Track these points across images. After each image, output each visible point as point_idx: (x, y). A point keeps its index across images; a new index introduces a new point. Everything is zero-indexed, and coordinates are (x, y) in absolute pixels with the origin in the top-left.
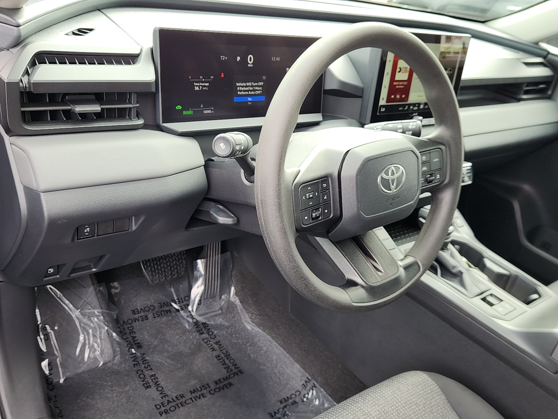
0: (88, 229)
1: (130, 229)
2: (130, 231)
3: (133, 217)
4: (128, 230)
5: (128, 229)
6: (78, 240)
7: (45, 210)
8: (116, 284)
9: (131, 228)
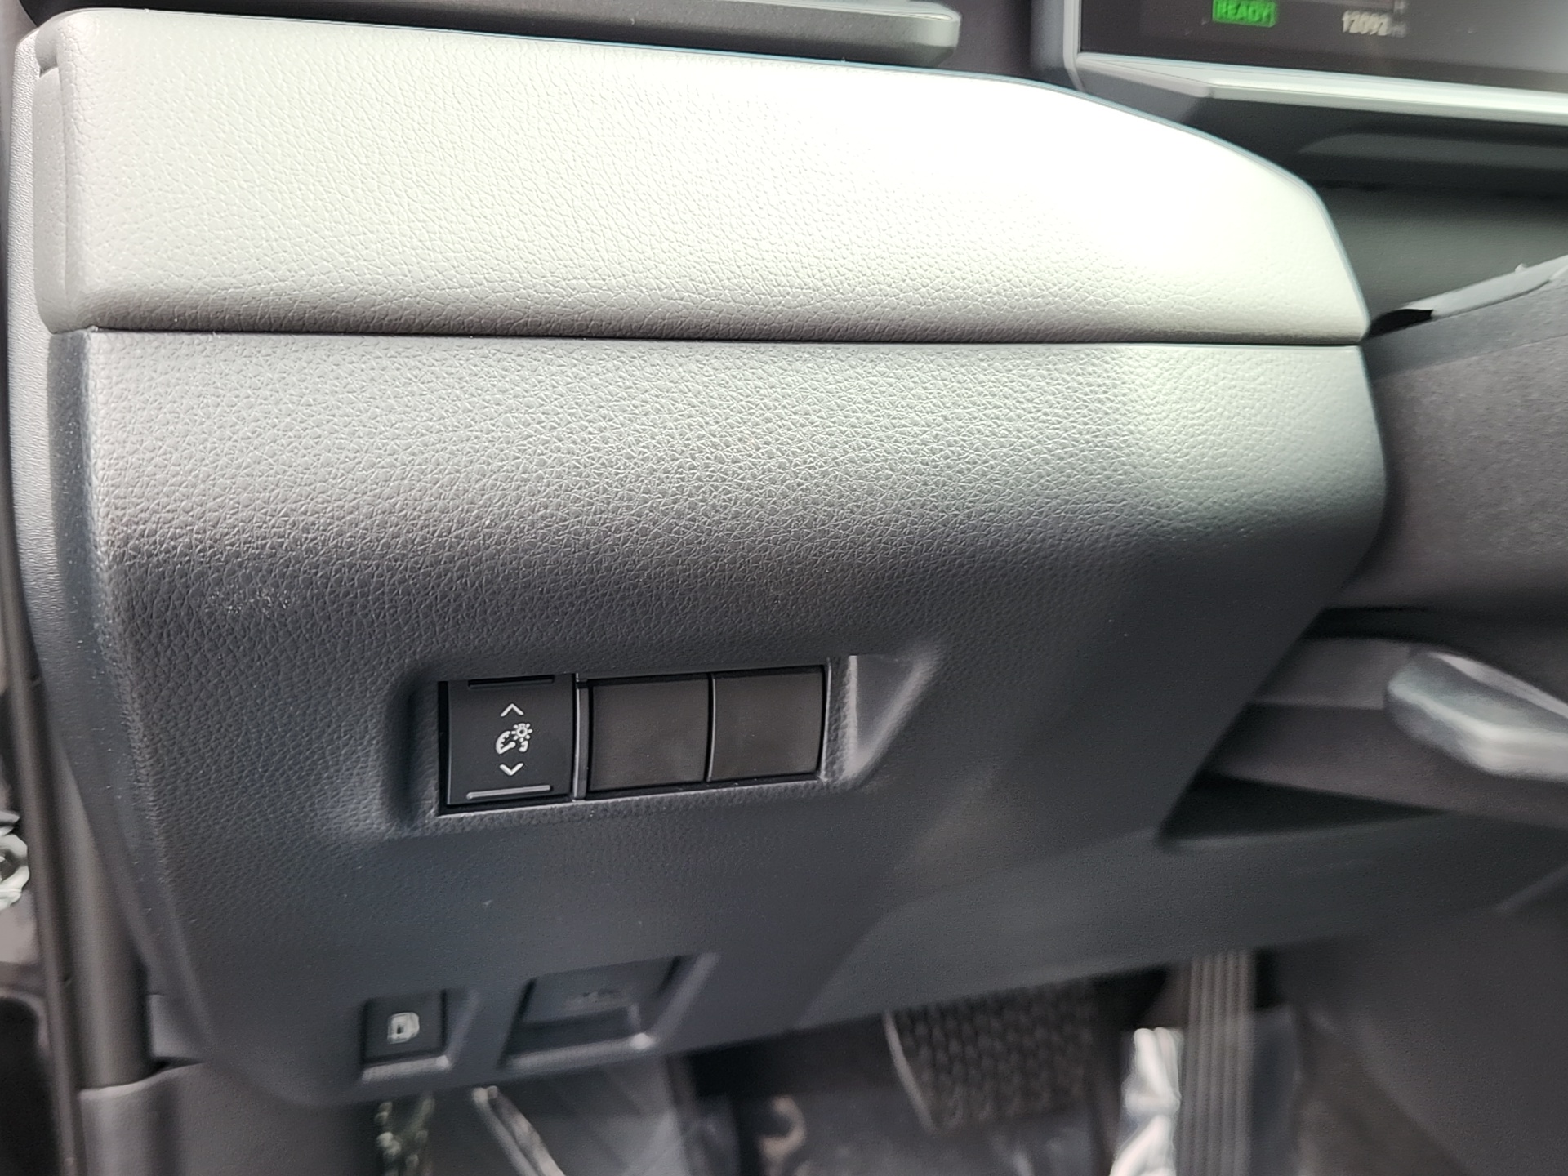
0: (522, 731)
1: (823, 765)
2: (823, 777)
3: (853, 660)
4: (813, 774)
5: (810, 765)
6: (444, 808)
7: (95, 481)
8: (784, 1106)
9: (831, 763)
